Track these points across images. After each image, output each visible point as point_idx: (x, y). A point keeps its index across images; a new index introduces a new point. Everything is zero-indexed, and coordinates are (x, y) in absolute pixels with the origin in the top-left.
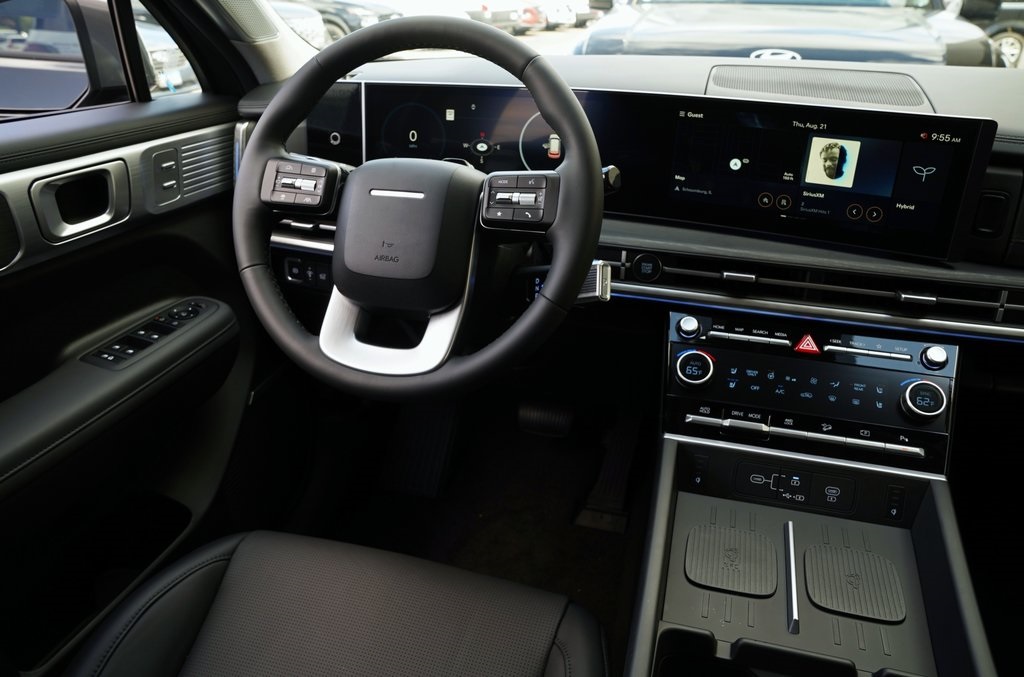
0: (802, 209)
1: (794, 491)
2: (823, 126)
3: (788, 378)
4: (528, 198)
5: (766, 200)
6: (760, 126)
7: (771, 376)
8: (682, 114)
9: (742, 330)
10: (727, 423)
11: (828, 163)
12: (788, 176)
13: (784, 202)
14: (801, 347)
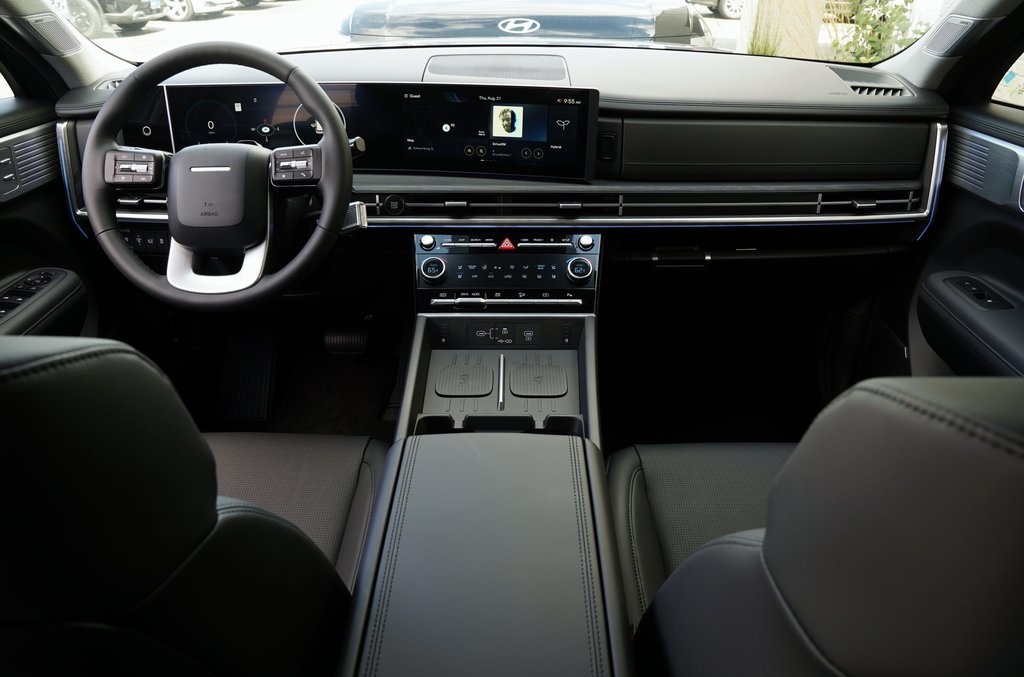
0: (493, 155)
1: (505, 337)
2: (498, 98)
3: (495, 268)
4: (301, 164)
5: (470, 150)
6: (458, 101)
7: (485, 267)
8: (406, 96)
9: (463, 240)
10: (459, 300)
11: (505, 122)
12: (481, 133)
13: (481, 151)
14: (503, 247)
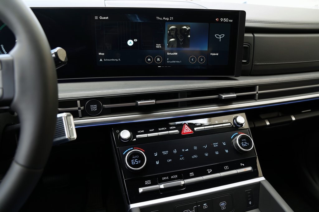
0: (168, 62)
2: (171, 18)
3: (183, 150)
5: (149, 60)
6: (140, 21)
7: (175, 151)
8: (96, 18)
9: (153, 130)
10: (162, 186)
12: (158, 46)
13: (158, 59)
14: (184, 132)
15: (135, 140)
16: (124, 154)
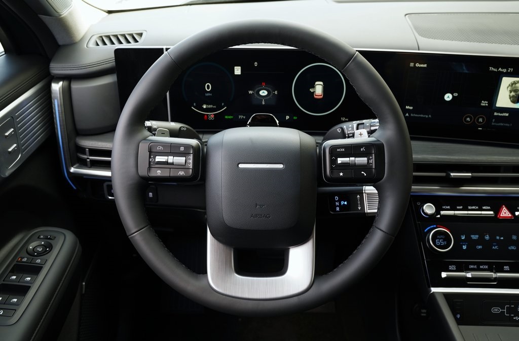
0: (493, 124)
2: (510, 70)
3: (498, 238)
5: (468, 119)
6: (466, 71)
7: (487, 237)
8: (412, 65)
9: (461, 207)
10: (469, 275)
11: (513, 94)
12: (484, 103)
13: (481, 120)
14: (501, 215)
15: (439, 216)
16: (425, 231)
